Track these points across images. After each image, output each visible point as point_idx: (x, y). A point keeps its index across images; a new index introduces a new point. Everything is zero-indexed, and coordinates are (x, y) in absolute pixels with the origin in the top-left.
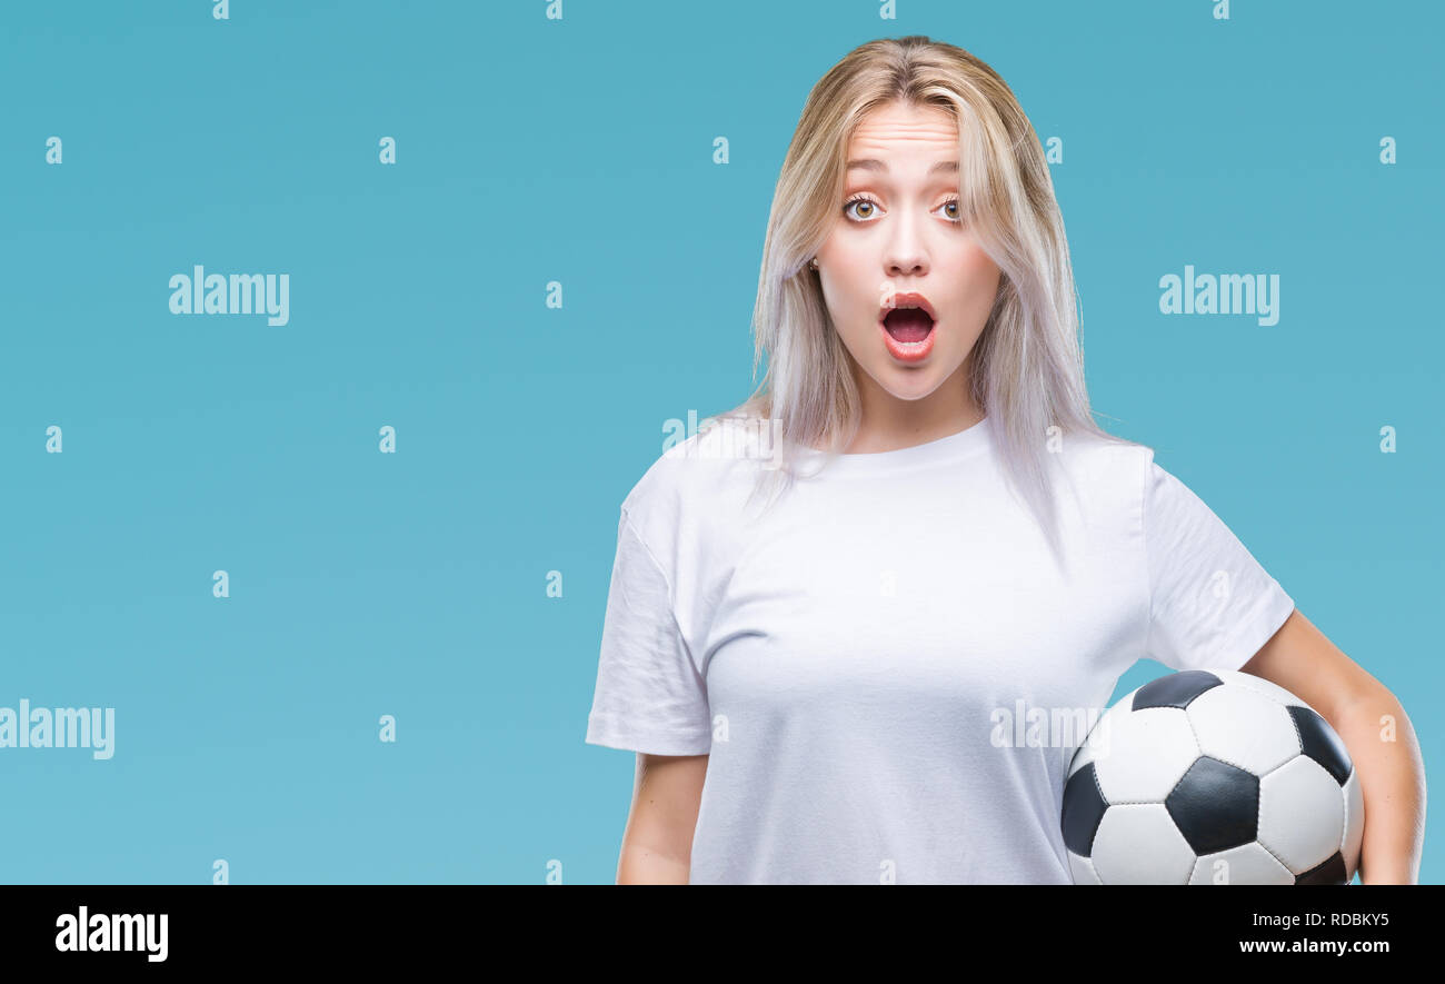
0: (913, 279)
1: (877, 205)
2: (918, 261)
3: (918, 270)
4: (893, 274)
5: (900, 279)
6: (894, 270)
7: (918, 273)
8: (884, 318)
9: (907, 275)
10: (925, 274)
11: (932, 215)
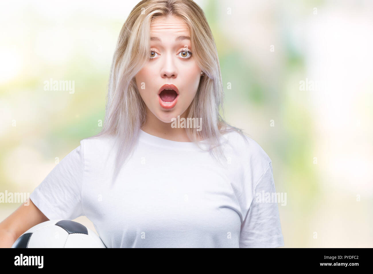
0: (171, 79)
1: (157, 53)
2: (174, 73)
3: (173, 76)
4: (165, 77)
5: (167, 79)
6: (165, 76)
7: (174, 77)
8: (159, 93)
9: (169, 78)
10: (175, 78)
11: (177, 56)
